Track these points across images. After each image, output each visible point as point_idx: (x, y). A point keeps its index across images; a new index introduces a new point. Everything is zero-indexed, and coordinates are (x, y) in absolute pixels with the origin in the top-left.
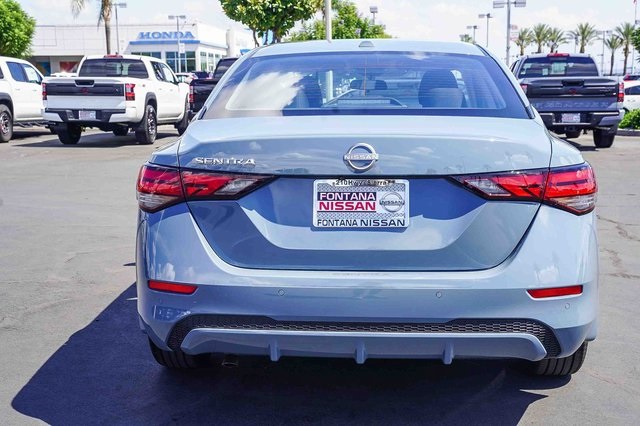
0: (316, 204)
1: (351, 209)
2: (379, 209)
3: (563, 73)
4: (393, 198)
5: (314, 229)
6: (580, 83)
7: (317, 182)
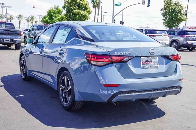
0: (142, 63)
1: (148, 64)
2: (153, 63)
3: (5, 27)
4: (155, 61)
5: (141, 68)
6: (9, 31)
7: (141, 57)
